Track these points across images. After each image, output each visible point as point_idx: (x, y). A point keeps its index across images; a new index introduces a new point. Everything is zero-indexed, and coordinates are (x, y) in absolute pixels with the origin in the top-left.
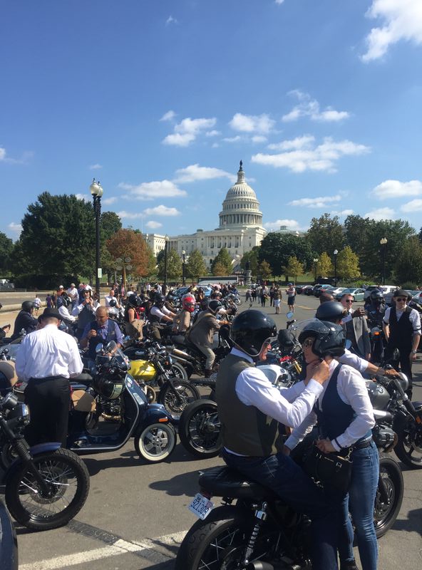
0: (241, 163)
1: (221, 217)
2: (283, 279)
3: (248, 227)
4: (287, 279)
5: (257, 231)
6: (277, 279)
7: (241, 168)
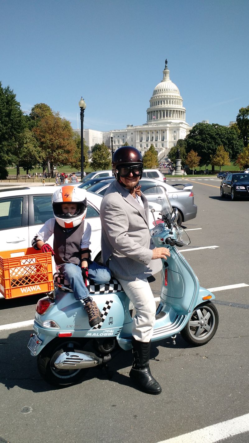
0: (166, 62)
1: (148, 113)
2: (210, 168)
3: (173, 121)
4: (213, 168)
5: (181, 125)
6: (204, 168)
7: (166, 66)
